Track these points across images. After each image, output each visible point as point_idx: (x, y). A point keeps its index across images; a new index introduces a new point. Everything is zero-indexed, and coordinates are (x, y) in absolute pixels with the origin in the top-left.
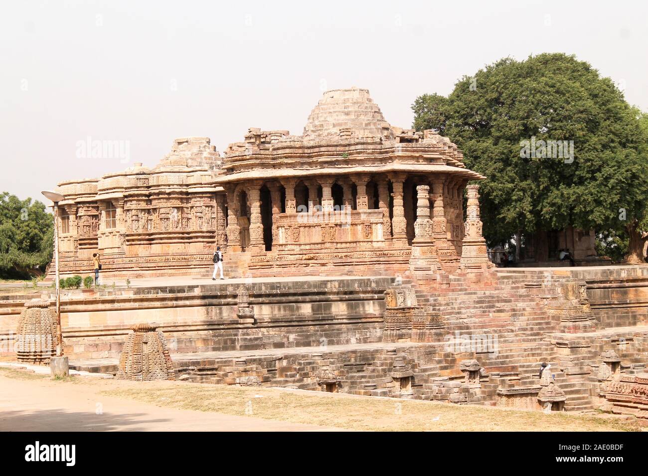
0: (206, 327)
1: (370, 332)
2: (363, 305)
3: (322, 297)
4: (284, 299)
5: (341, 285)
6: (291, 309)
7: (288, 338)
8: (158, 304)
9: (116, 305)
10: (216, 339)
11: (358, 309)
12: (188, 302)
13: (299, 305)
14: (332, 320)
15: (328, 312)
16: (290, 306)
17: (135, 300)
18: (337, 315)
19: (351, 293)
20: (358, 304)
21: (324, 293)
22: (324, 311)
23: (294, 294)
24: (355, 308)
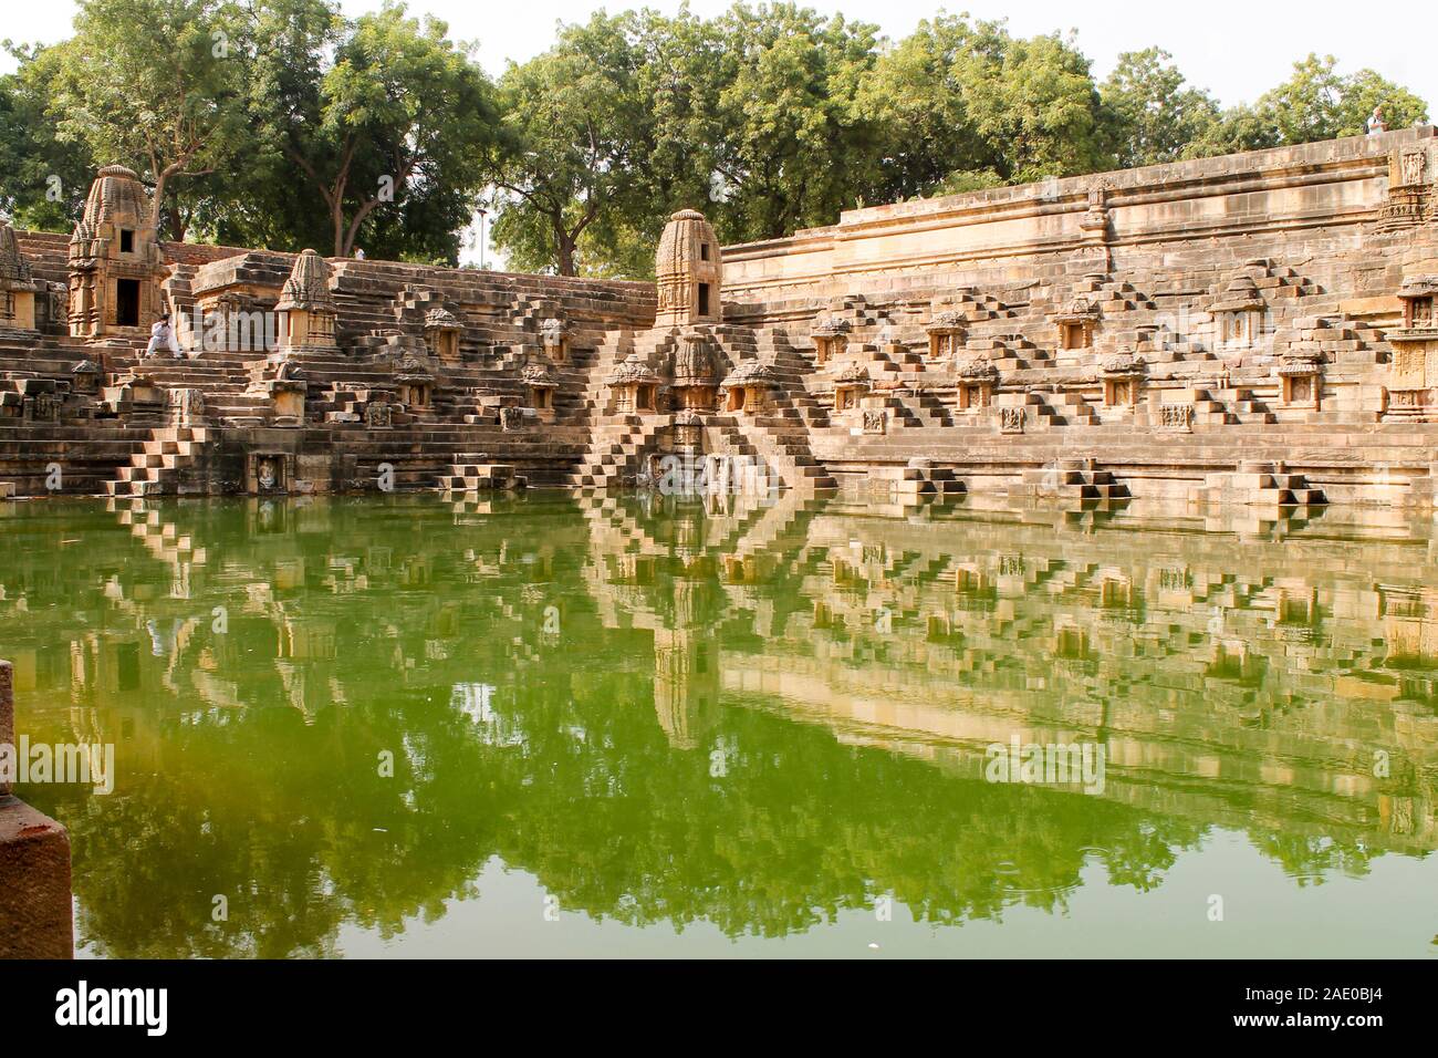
0: (1034, 249)
1: (1337, 242)
2: (1340, 191)
3: (1252, 183)
4: (1172, 194)
5: (1296, 157)
6: (1186, 211)
7: (1162, 261)
8: (968, 219)
9: (918, 225)
10: (1038, 267)
11: (1326, 200)
12: (1009, 213)
13: (1200, 200)
14: (1266, 223)
15: (1259, 210)
16: (1181, 205)
17: (940, 216)
18: (1274, 215)
19: (1317, 169)
20: (1328, 189)
21: (1257, 176)
22: (1252, 207)
23: (1197, 183)
24: (1321, 198)
